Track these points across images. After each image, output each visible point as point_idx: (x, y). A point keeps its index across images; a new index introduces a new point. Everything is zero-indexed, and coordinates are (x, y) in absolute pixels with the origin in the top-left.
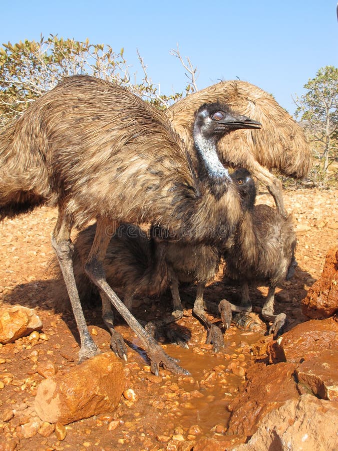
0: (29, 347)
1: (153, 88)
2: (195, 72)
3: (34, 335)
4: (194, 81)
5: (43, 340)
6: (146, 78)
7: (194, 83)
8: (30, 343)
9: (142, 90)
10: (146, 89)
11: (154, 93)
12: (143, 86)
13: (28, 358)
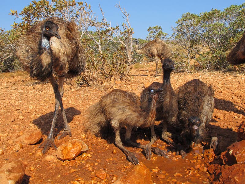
0: (83, 162)
1: (107, 24)
2: (128, 16)
3: (84, 155)
4: (128, 20)
5: (89, 157)
6: (104, 18)
7: (128, 21)
8: (83, 160)
9: (102, 25)
10: (104, 24)
11: (108, 26)
12: (102, 23)
13: (86, 168)
